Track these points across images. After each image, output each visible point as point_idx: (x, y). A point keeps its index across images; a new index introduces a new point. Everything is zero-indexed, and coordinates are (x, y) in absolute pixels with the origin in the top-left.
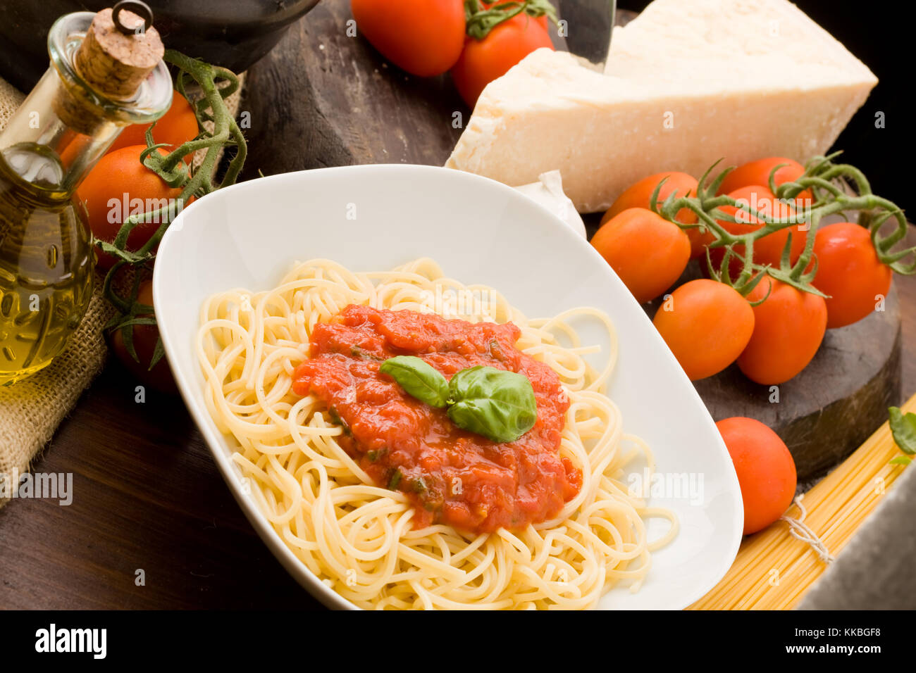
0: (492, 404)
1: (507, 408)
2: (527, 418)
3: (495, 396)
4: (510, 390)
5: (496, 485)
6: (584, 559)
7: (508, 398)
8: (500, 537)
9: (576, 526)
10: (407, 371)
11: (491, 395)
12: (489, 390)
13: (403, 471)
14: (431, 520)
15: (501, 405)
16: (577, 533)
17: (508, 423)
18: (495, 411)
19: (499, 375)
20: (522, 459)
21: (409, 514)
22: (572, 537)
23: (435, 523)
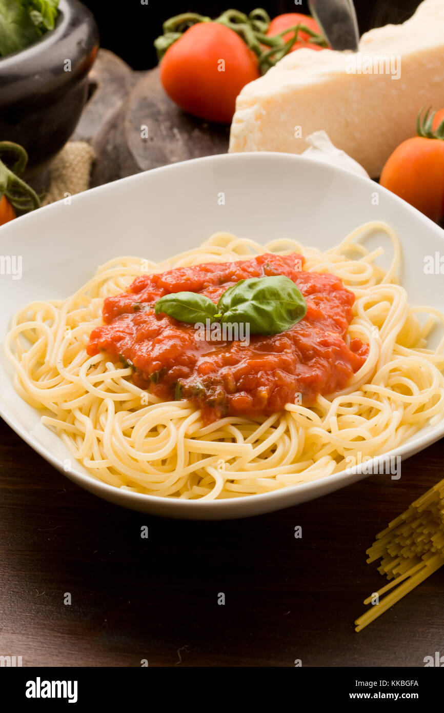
0: (253, 304)
1: (268, 303)
2: (297, 308)
3: (256, 298)
4: (267, 288)
5: (273, 369)
6: (380, 411)
7: (268, 296)
8: (289, 412)
9: (371, 388)
10: (172, 303)
11: (251, 298)
12: (249, 295)
13: (182, 381)
14: (219, 415)
15: (261, 303)
16: (375, 393)
17: (275, 317)
18: (256, 309)
19: (260, 282)
20: (296, 342)
21: (196, 415)
22: (370, 398)
23: (223, 417)
